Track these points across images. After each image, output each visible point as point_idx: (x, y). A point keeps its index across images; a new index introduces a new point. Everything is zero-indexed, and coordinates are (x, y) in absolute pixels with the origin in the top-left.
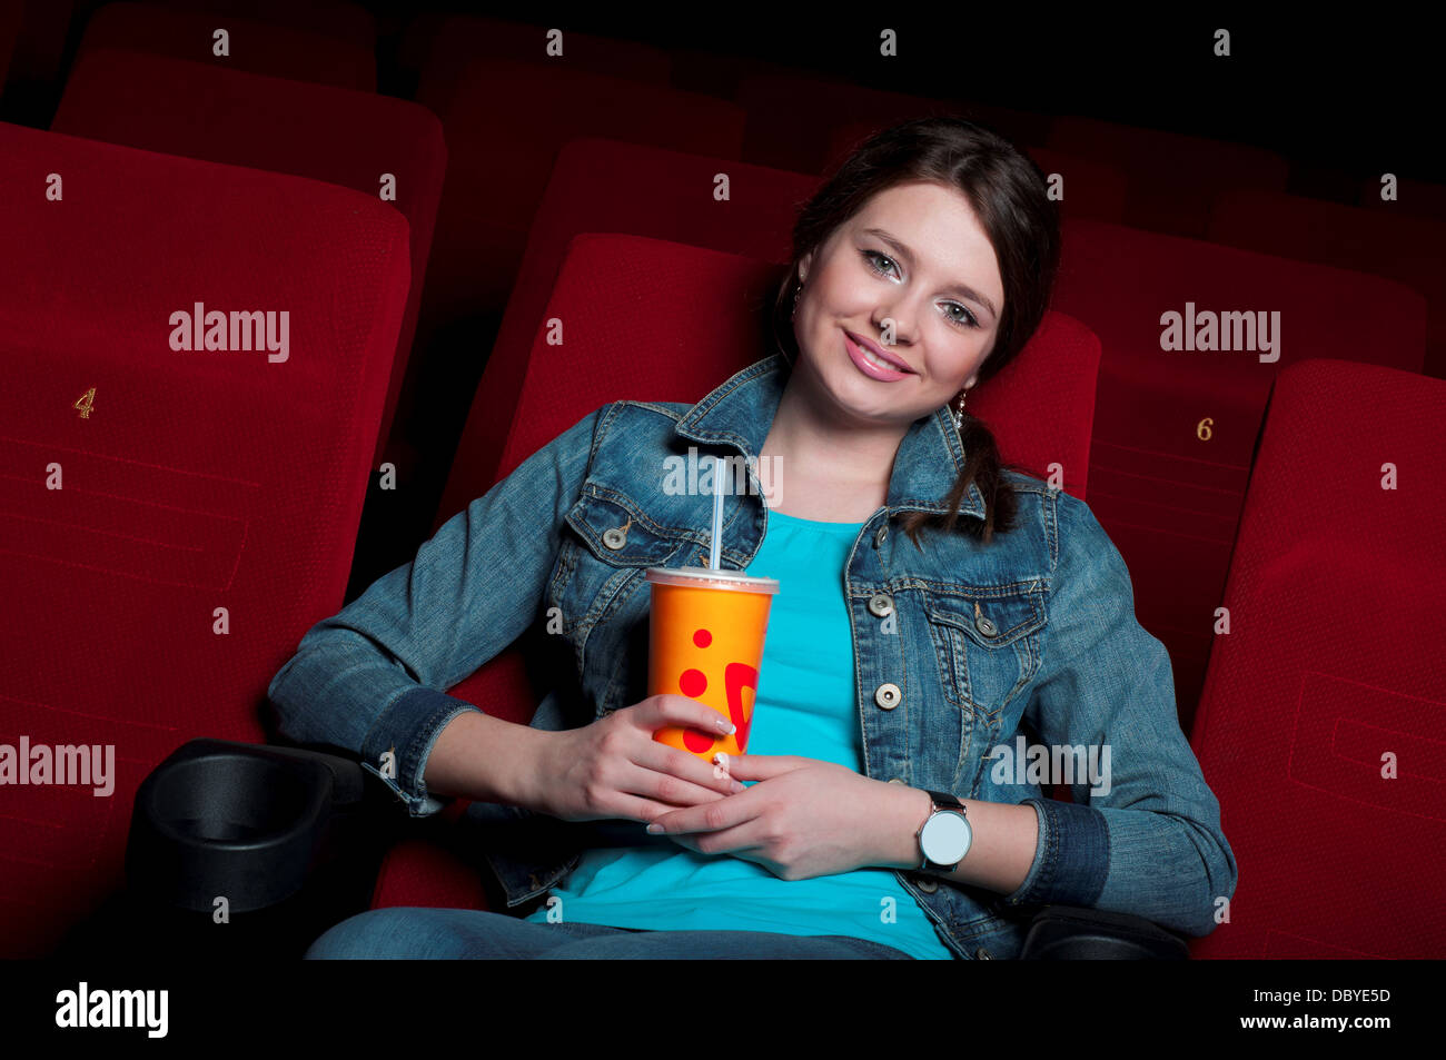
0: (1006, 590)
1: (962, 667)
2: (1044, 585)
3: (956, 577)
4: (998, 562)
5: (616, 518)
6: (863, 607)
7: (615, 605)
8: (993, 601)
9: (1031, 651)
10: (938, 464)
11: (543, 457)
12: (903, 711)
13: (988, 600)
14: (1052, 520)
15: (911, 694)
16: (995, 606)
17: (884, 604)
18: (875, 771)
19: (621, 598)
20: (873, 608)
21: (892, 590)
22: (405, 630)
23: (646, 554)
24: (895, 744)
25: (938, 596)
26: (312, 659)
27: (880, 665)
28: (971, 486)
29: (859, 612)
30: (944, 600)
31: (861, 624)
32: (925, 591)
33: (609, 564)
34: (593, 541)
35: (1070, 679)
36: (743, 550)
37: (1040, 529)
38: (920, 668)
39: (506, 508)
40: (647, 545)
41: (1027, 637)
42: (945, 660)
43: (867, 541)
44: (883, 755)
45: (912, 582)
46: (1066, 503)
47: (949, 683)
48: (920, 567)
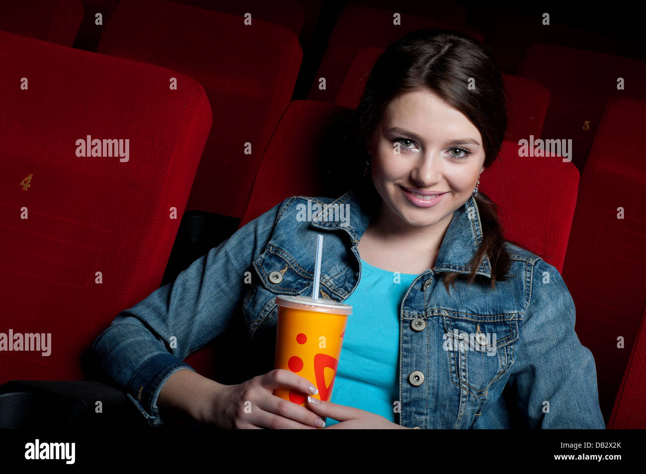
0: (497, 318)
1: (464, 363)
2: (519, 316)
3: (468, 309)
4: (494, 301)
5: (279, 265)
6: (408, 325)
7: (270, 316)
8: (488, 324)
9: (508, 355)
10: (467, 241)
11: (250, 227)
12: (425, 387)
13: (485, 323)
14: (529, 278)
15: (431, 378)
16: (490, 327)
17: (420, 324)
18: (405, 422)
19: (274, 312)
20: (414, 327)
21: (427, 315)
22: (164, 320)
23: (292, 287)
24: (419, 406)
25: (454, 320)
26: (112, 332)
27: (414, 359)
28: (484, 256)
29: (406, 328)
30: (457, 322)
31: (406, 335)
32: (446, 317)
33: (271, 292)
34: (264, 278)
35: (532, 371)
36: (346, 289)
37: (521, 283)
38: (438, 363)
39: (227, 255)
40: (294, 282)
41: (506, 346)
42: (453, 359)
43: (418, 287)
44: (411, 412)
45: (439, 311)
46: (540, 268)
47: (454, 372)
48: (446, 303)
